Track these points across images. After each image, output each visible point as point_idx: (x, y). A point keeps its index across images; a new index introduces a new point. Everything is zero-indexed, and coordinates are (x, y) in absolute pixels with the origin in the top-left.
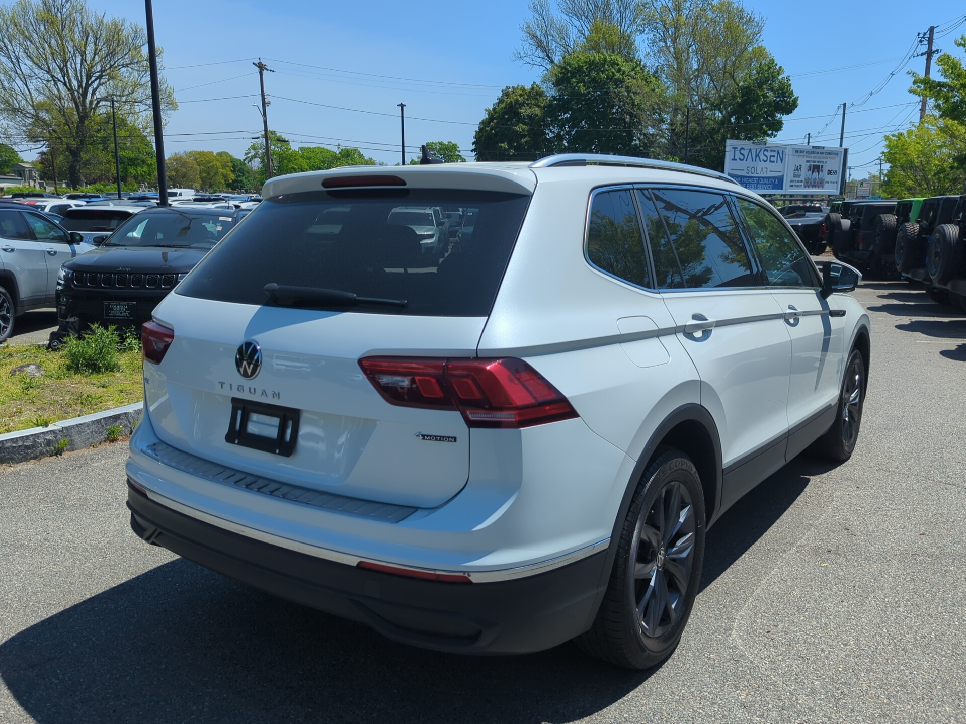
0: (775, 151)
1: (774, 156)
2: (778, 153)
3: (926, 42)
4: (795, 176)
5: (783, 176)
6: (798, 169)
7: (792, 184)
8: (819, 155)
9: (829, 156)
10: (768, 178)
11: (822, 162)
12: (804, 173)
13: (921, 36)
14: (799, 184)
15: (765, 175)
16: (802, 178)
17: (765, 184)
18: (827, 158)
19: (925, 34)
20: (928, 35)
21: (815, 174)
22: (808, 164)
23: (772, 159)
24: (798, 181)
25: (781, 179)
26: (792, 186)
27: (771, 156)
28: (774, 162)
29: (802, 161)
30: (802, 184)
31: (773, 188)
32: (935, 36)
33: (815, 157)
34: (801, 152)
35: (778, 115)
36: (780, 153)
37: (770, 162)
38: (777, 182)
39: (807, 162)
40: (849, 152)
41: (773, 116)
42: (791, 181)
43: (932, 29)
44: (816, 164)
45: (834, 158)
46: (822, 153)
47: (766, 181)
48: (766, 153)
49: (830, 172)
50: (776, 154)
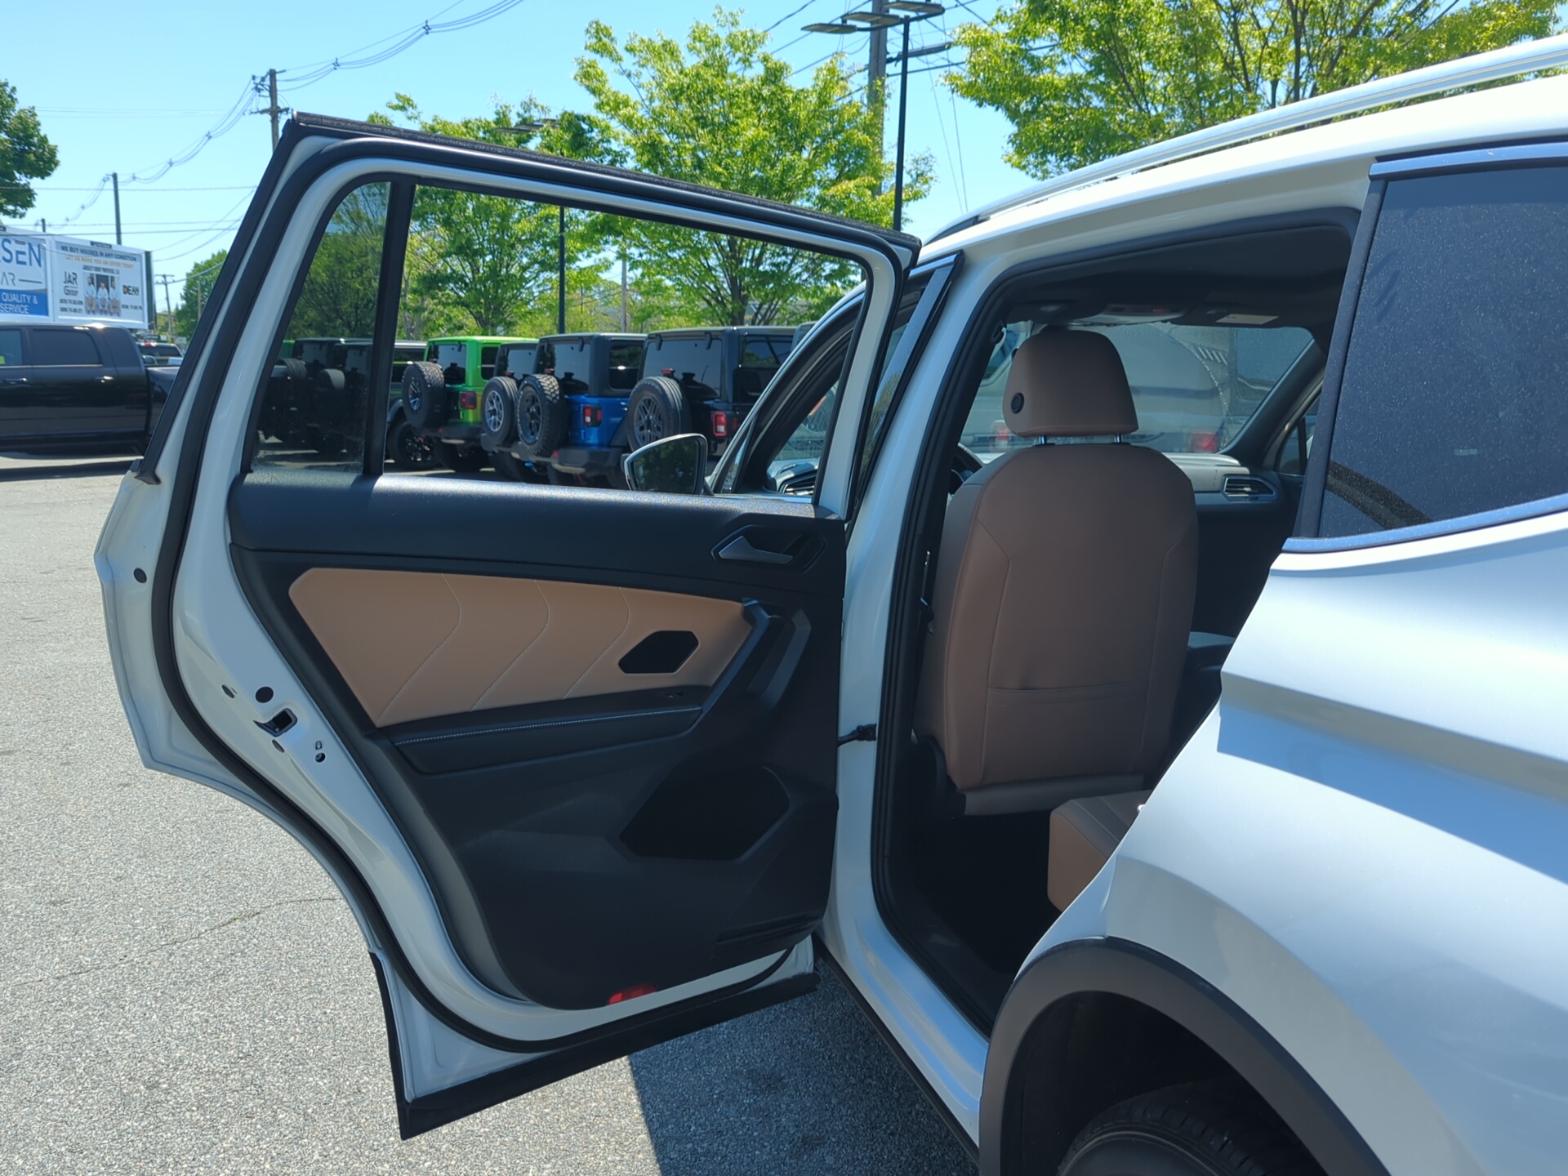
0: (23, 243)
1: (23, 253)
2: (31, 248)
3: (267, 93)
4: (68, 293)
5: (46, 290)
6: (71, 279)
7: (64, 305)
8: (103, 259)
9: (121, 261)
10: (18, 293)
11: (112, 271)
12: (83, 289)
13: (258, 80)
14: (77, 307)
15: (11, 287)
16: (81, 297)
17: (14, 303)
18: (119, 264)
19: (263, 79)
20: (267, 82)
21: (103, 291)
22: (88, 272)
23: (21, 258)
24: (75, 302)
25: (42, 296)
26: (64, 310)
27: (18, 252)
28: (24, 263)
29: (75, 265)
30: (82, 307)
31: (31, 312)
32: (279, 86)
33: (99, 262)
34: (72, 250)
35: (22, 179)
36: (33, 247)
37: (19, 262)
38: (35, 302)
39: (86, 268)
40: (154, 257)
41: (13, 178)
42: (62, 301)
43: (272, 74)
44: (102, 273)
45: (130, 266)
46: (108, 255)
47: (14, 298)
48: (6, 244)
49: (127, 290)
50: (25, 248)
